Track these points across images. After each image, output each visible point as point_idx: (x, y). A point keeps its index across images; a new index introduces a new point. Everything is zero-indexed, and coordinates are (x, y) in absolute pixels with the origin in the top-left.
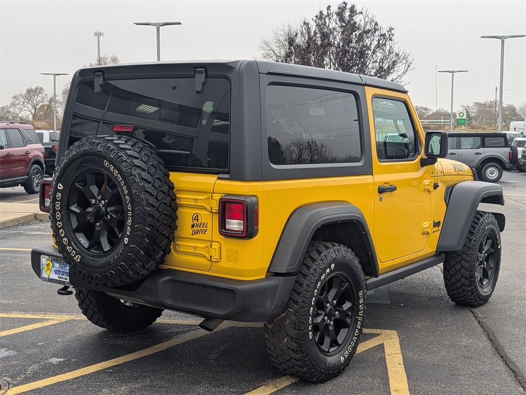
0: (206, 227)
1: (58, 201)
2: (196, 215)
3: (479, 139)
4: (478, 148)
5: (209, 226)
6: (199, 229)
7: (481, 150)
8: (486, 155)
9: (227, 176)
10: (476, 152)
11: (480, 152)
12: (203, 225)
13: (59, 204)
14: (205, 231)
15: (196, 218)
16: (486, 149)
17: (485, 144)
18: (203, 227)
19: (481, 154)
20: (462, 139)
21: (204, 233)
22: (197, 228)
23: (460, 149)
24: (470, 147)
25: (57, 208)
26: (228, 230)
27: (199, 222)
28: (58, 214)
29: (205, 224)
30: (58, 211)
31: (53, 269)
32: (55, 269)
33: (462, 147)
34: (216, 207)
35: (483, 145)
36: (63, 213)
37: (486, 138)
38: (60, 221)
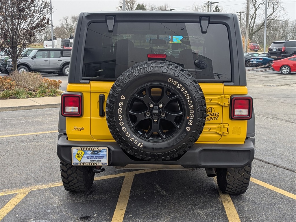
0: (218, 115)
1: (121, 108)
2: (210, 108)
3: (59, 52)
4: (60, 57)
5: (220, 115)
6: (212, 117)
7: (61, 58)
8: (64, 61)
9: (232, 84)
10: (59, 60)
11: (61, 60)
12: (216, 114)
13: (121, 109)
14: (217, 118)
15: (210, 111)
16: (64, 58)
17: (63, 55)
18: (215, 115)
19: (62, 60)
20: (50, 52)
21: (216, 119)
22: (211, 117)
23: (50, 58)
24: (53, 56)
25: (120, 112)
26: (236, 116)
27: (213, 112)
28: (120, 116)
29: (217, 114)
30: (120, 114)
31: (85, 156)
32: (87, 155)
33: (51, 57)
34: (227, 103)
35: (62, 56)
36: (123, 116)
37: (63, 52)
38: (122, 121)
